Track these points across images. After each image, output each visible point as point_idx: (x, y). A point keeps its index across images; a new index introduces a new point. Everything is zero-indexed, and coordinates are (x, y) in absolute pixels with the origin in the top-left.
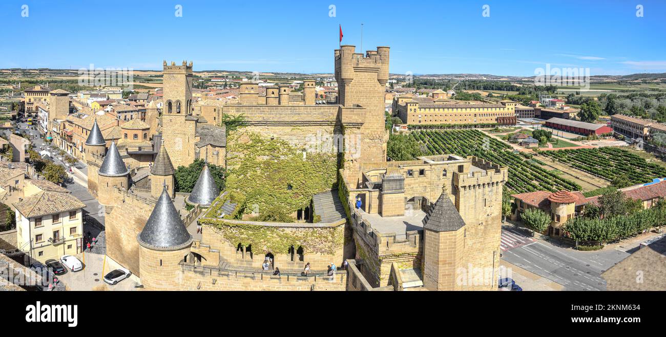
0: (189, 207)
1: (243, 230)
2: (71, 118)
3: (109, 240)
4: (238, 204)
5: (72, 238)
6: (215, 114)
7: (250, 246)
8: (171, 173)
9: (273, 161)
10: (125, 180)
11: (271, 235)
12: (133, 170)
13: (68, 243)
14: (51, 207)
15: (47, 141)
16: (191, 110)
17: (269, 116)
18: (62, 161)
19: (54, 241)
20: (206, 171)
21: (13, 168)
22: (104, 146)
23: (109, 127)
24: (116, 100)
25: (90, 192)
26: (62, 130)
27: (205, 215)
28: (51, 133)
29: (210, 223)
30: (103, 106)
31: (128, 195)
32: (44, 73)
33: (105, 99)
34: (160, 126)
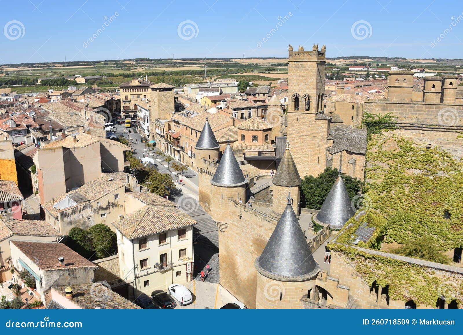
0: (316, 227)
1: (380, 264)
2: (177, 117)
4: (376, 229)
5: (181, 262)
6: (353, 113)
7: (387, 286)
8: (297, 183)
9: (427, 177)
10: (242, 191)
11: (415, 276)
12: (252, 180)
13: (176, 269)
14: (157, 224)
15: (149, 146)
16: (323, 106)
17: (426, 117)
18: (168, 169)
19: (161, 267)
20: (339, 184)
21: (111, 180)
22: (218, 149)
23: (223, 127)
24: (230, 95)
25: (201, 205)
26: (167, 132)
27: (335, 240)
28: (153, 136)
29: (341, 250)
30: (215, 102)
31: (246, 209)
32: (142, 64)
33: (217, 94)
34: (284, 126)
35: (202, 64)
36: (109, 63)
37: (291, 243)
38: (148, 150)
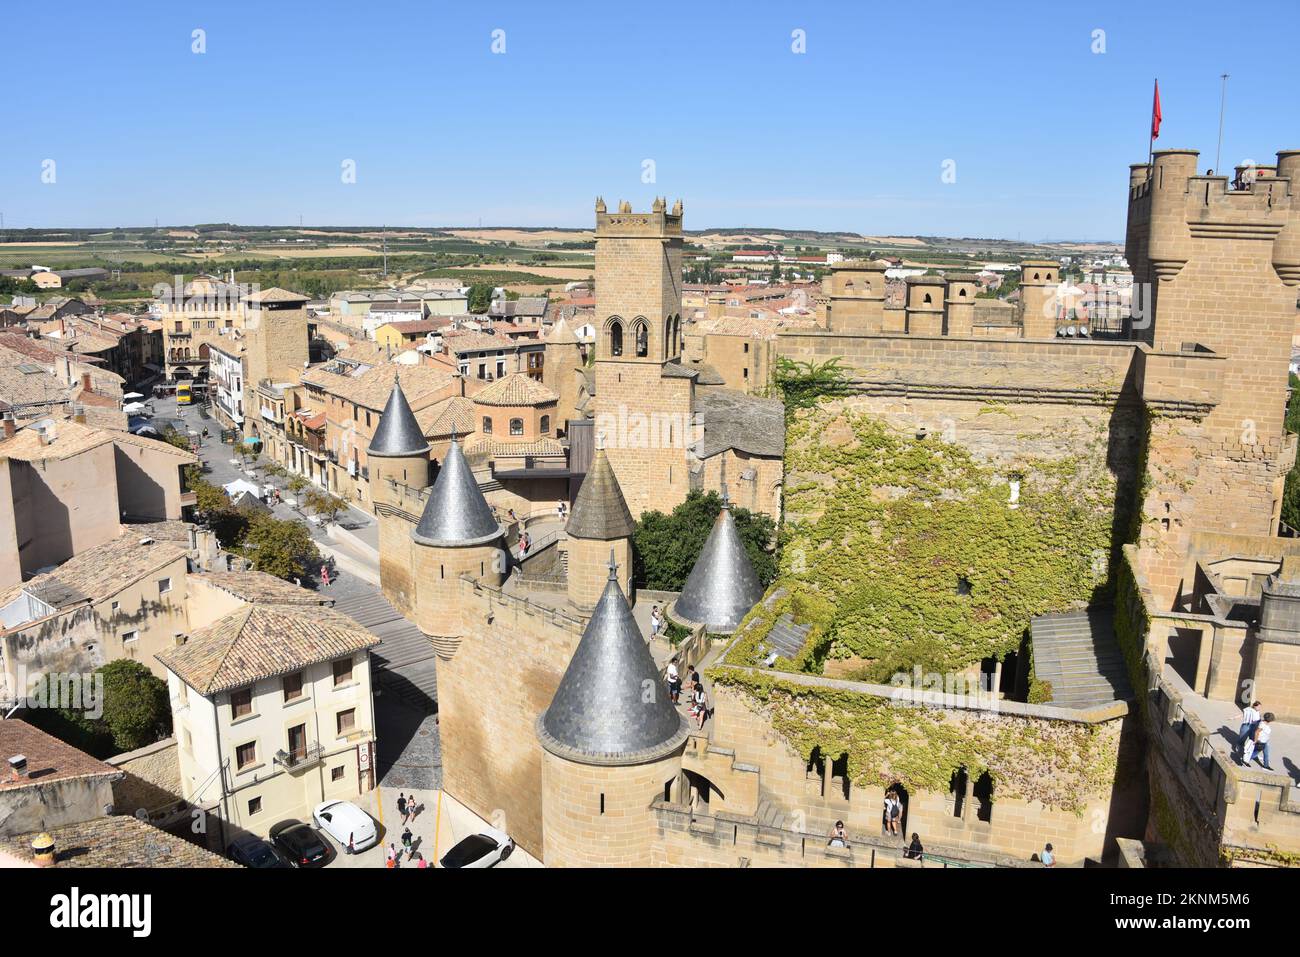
0: (674, 633)
1: (826, 707)
2: (317, 374)
3: (449, 744)
4: (813, 628)
5: (343, 744)
6: (747, 360)
7: (845, 757)
8: (625, 531)
9: (918, 503)
10: (490, 556)
11: (904, 727)
12: (514, 528)
13: (332, 763)
14: (278, 651)
15: (244, 451)
16: (678, 346)
17: (915, 367)
18: (296, 509)
19: (292, 761)
20: (725, 527)
21: (148, 543)
22: (426, 455)
23: (437, 400)
24: (451, 319)
25: (388, 597)
26: (290, 415)
27: (722, 657)
28: (254, 426)
29: (737, 681)
30: (413, 337)
31: (503, 601)
32: (217, 239)
33: (417, 317)
34: (586, 395)
35: (376, 240)
36: (127, 235)
37: (620, 674)
38: (243, 464)
